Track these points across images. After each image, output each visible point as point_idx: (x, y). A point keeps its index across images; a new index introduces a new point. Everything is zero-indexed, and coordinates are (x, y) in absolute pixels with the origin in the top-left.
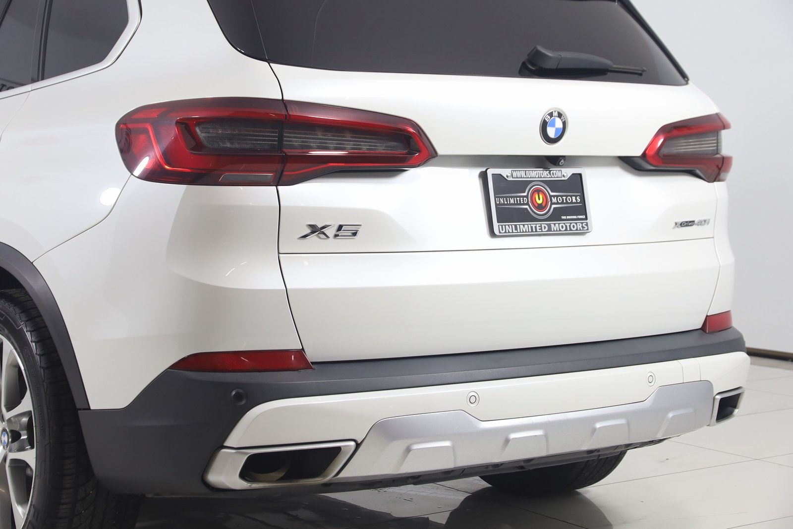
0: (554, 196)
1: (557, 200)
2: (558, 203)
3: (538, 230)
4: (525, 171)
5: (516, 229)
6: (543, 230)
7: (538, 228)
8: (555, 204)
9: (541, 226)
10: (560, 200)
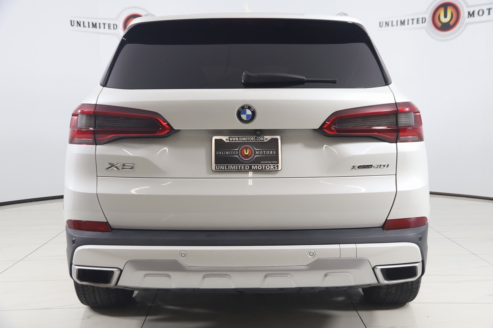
0: (257, 151)
1: (259, 152)
2: (259, 154)
3: (242, 169)
4: (239, 137)
5: (227, 168)
6: (246, 169)
7: (242, 167)
8: (257, 155)
9: (245, 167)
10: (261, 153)
